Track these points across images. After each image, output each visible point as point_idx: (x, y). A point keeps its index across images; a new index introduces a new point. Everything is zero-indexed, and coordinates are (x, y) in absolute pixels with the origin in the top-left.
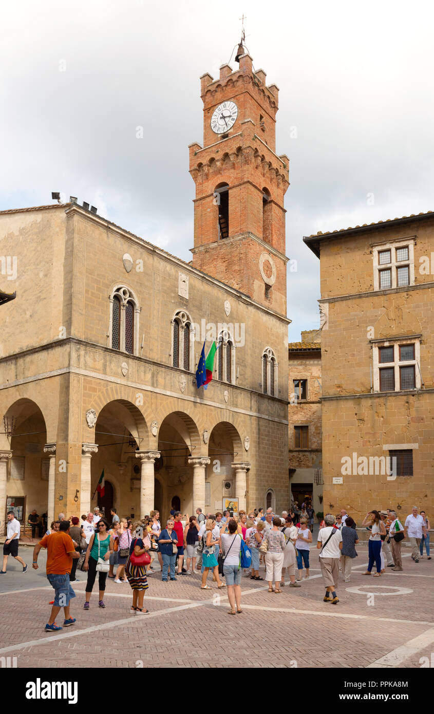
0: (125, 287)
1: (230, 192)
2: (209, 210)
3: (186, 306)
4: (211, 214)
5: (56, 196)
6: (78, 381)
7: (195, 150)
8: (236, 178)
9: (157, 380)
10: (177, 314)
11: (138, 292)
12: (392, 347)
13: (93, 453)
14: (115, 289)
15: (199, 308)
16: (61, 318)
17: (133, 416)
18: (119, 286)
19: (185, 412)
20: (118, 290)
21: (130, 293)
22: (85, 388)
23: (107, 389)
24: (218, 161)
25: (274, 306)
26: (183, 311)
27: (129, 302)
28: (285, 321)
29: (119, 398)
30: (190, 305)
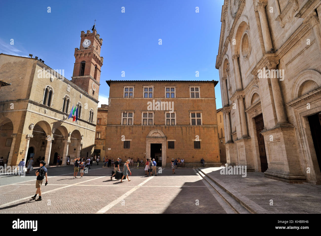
0: (50, 86)
1: (86, 63)
2: (79, 67)
3: (69, 94)
4: (79, 68)
5: (31, 55)
6: (29, 114)
7: (77, 50)
8: (88, 60)
9: (56, 115)
10: (66, 96)
11: (54, 88)
12: (127, 113)
13: (31, 138)
14: (47, 86)
15: (73, 95)
16: (26, 93)
17: (47, 126)
18: (49, 86)
19: (65, 126)
20: (48, 87)
21: (52, 88)
22: (32, 116)
23: (39, 117)
24: (83, 54)
25: (95, 97)
26: (68, 95)
27: (51, 91)
28: (97, 102)
29: (43, 120)
30: (70, 94)
